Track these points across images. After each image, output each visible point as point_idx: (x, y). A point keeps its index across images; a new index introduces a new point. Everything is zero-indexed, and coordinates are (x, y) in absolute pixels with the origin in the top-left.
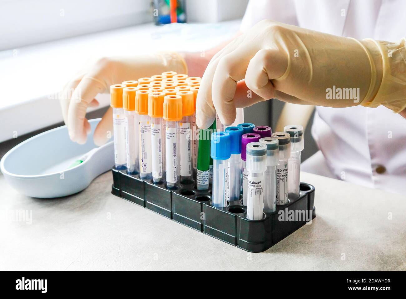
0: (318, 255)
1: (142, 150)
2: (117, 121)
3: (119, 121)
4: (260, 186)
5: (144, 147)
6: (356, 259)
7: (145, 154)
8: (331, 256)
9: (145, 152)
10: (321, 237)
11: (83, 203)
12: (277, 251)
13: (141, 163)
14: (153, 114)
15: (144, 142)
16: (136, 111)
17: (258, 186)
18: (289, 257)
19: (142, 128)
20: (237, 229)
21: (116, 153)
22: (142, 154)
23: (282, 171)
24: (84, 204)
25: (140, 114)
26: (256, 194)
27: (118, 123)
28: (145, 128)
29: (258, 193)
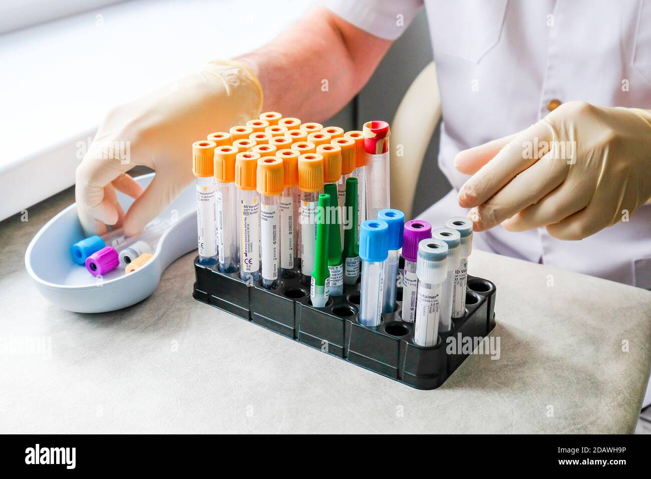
0: (514, 388)
1: (246, 240)
2: (204, 196)
3: (206, 196)
4: (437, 301)
5: (248, 236)
6: (564, 392)
7: (250, 246)
8: (531, 389)
9: (250, 242)
10: (511, 360)
11: (156, 318)
12: (456, 386)
13: (243, 257)
14: (266, 191)
15: (248, 228)
16: (237, 184)
17: (435, 301)
18: (475, 394)
19: (245, 208)
20: (401, 357)
21: (200, 241)
22: (246, 246)
23: (461, 272)
24: (158, 319)
25: (243, 189)
26: (430, 312)
27: (205, 198)
28: (251, 208)
29: (434, 310)
